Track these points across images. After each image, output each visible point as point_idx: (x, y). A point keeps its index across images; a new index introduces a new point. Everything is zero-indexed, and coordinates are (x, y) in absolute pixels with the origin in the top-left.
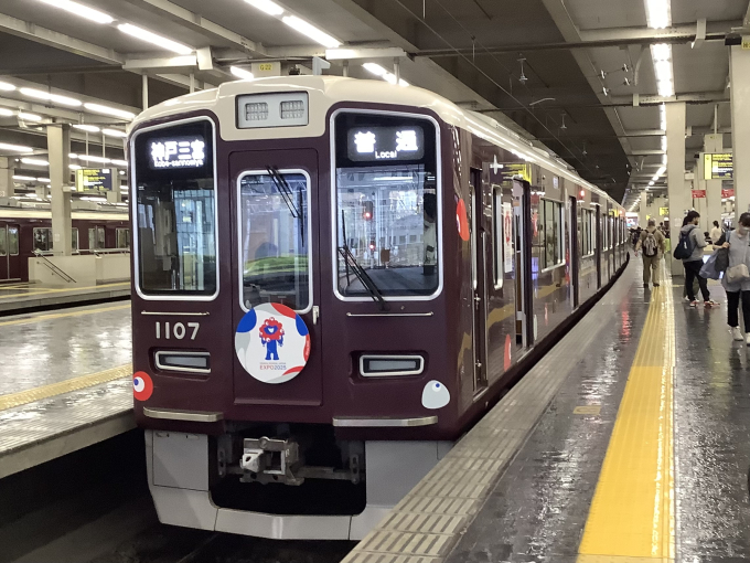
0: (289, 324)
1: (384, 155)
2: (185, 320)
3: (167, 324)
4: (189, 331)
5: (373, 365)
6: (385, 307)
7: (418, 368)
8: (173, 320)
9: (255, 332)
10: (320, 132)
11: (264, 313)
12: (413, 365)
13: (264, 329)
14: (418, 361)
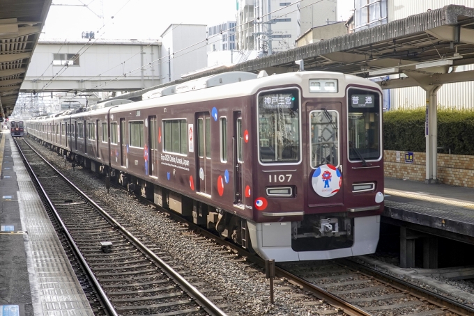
0: (333, 173)
1: (362, 105)
2: (284, 174)
3: (275, 176)
4: (287, 178)
5: (355, 188)
6: (365, 164)
7: (372, 188)
8: (278, 174)
9: (320, 177)
10: (343, 96)
11: (324, 168)
12: (369, 187)
13: (323, 175)
14: (372, 185)
